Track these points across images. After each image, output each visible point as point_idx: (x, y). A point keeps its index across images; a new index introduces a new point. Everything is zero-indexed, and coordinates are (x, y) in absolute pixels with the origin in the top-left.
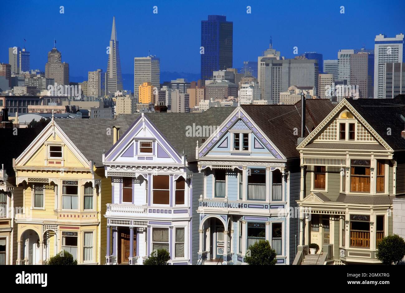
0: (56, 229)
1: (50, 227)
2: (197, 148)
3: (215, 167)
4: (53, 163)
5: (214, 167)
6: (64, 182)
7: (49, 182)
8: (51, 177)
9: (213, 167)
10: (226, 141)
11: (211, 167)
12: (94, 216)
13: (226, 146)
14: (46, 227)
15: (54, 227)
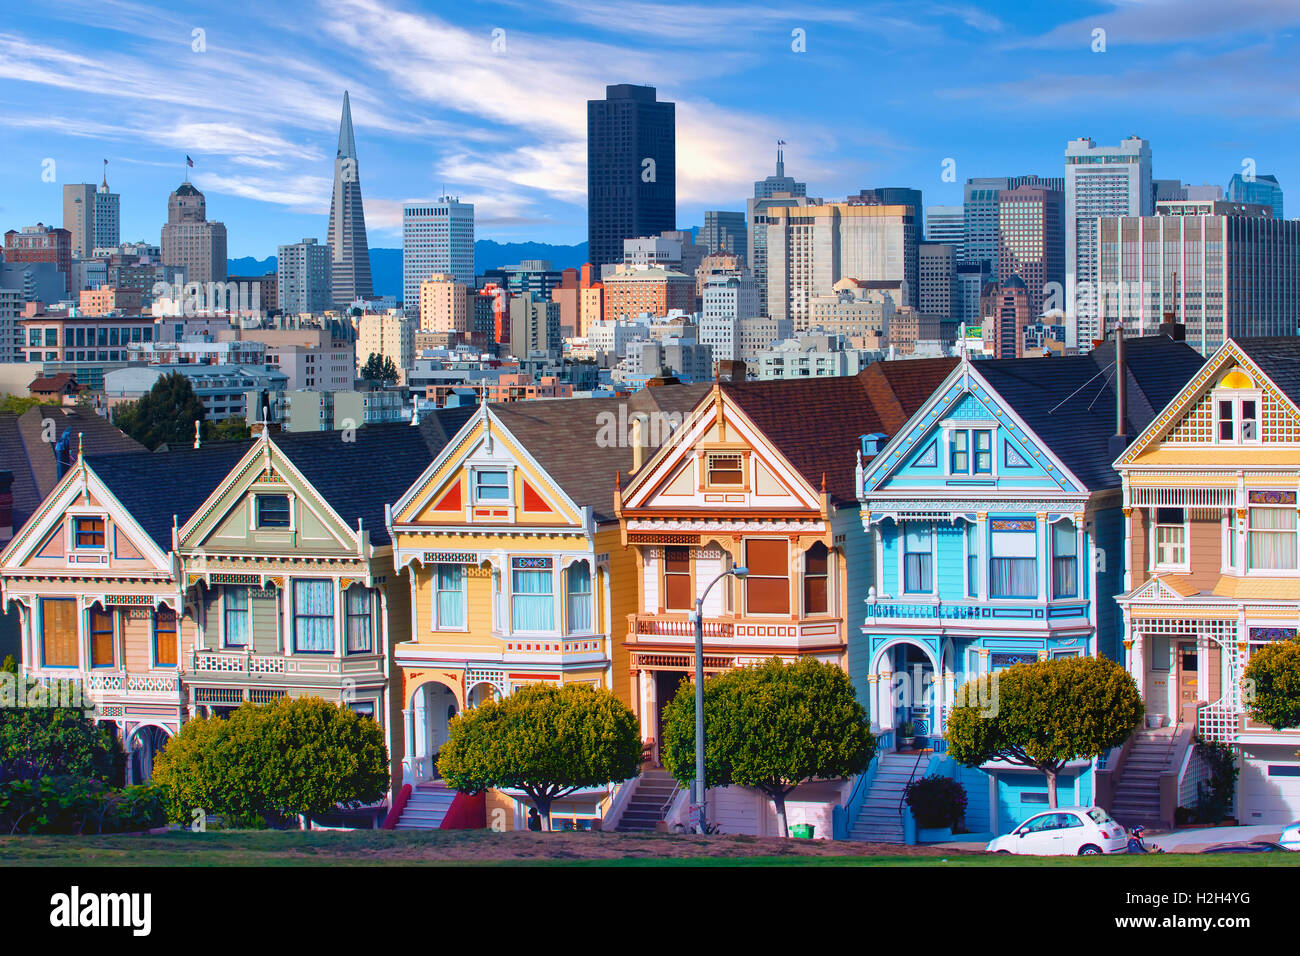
0: (499, 682)
1: (485, 676)
2: (859, 469)
3: (906, 517)
4: (487, 513)
5: (903, 517)
6: (515, 562)
7: (479, 562)
8: (483, 549)
9: (901, 517)
10: (932, 451)
11: (895, 517)
12: (595, 646)
13: (933, 463)
14: (475, 675)
15: (494, 676)
